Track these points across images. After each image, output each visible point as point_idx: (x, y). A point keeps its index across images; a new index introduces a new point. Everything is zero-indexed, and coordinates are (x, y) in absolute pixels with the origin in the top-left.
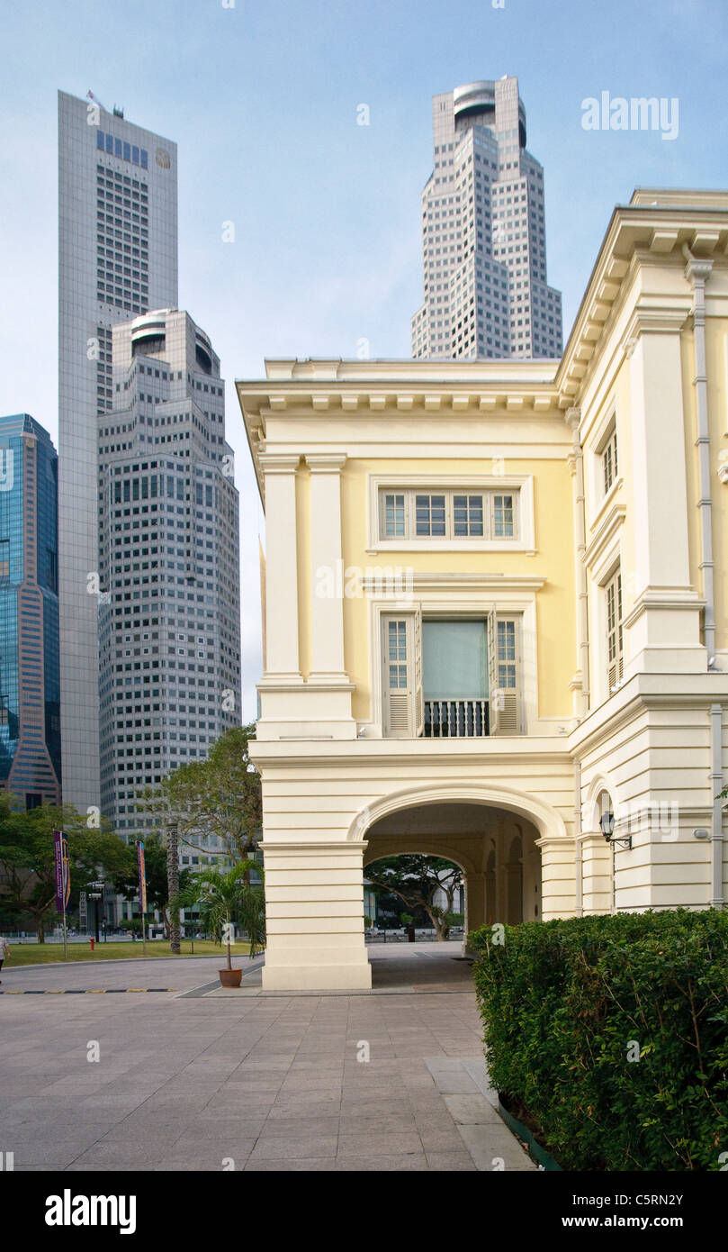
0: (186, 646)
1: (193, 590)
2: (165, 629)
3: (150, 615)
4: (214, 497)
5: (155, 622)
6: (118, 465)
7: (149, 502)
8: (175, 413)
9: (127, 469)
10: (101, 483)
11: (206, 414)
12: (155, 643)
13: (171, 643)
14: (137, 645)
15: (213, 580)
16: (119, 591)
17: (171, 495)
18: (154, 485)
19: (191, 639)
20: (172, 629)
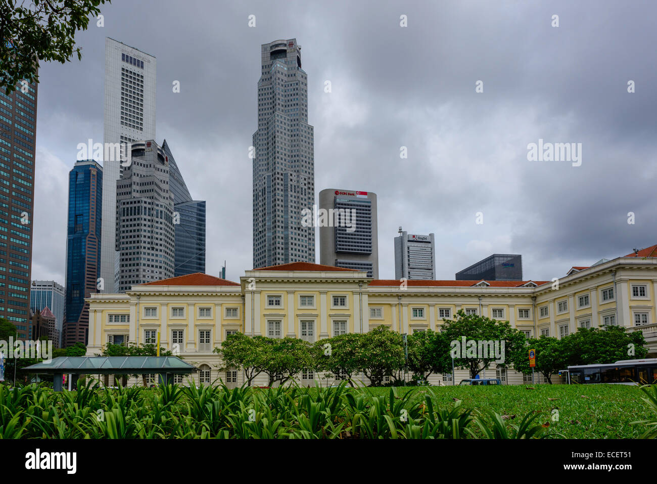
0: (150, 274)
1: (154, 252)
2: (142, 267)
3: (136, 262)
4: (163, 215)
5: (138, 265)
6: (124, 201)
7: (136, 217)
8: (148, 181)
9: (128, 203)
10: (117, 207)
11: (161, 181)
12: (137, 273)
13: (144, 273)
14: (130, 274)
15: (163, 248)
16: (123, 252)
17: (145, 214)
18: (139, 210)
19: (152, 272)
20: (144, 268)
